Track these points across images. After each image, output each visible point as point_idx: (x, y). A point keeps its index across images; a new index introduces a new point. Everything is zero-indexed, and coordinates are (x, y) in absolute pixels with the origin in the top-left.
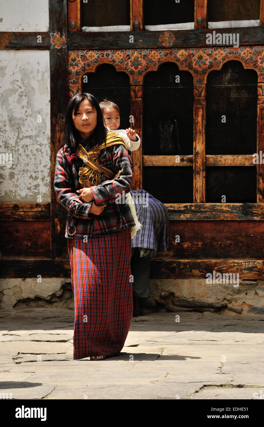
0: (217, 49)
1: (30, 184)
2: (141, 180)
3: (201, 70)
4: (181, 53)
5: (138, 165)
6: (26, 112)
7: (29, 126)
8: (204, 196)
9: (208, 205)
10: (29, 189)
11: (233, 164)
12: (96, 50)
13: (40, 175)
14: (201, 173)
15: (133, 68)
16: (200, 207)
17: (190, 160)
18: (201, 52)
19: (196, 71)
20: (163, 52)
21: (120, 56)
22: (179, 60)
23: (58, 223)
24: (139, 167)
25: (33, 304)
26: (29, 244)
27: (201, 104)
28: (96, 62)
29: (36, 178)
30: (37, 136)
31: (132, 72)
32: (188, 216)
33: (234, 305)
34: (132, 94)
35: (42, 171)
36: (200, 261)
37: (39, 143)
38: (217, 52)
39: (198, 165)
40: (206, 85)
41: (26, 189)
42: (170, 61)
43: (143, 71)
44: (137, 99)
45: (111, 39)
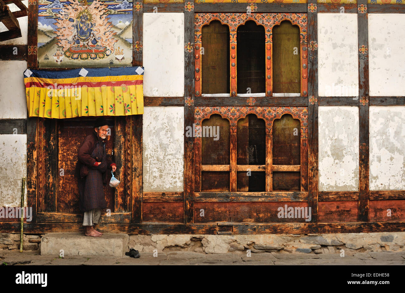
0: (279, 107)
1: (171, 181)
2: (236, 178)
3: (270, 118)
4: (259, 109)
5: (234, 170)
6: (170, 140)
7: (171, 148)
8: (272, 188)
9: (274, 193)
10: (171, 184)
11: (288, 170)
12: (211, 106)
13: (177, 176)
14: (270, 175)
15: (232, 117)
16: (270, 194)
17: (264, 168)
18: (270, 109)
19: (267, 119)
20: (249, 108)
21: (224, 110)
22: (258, 113)
23: (188, 203)
24: (235, 172)
25: (173, 249)
26: (171, 215)
27: (270, 137)
28: (210, 113)
29: (175, 178)
30: (176, 154)
31: (231, 119)
32: (263, 199)
33: (288, 248)
34: (231, 131)
35: (178, 174)
36: (270, 224)
37: (177, 158)
38: (278, 109)
39: (268, 170)
40: (273, 127)
41: (169, 184)
42: (253, 113)
43: (237, 118)
44: (234, 134)
45: (219, 101)
